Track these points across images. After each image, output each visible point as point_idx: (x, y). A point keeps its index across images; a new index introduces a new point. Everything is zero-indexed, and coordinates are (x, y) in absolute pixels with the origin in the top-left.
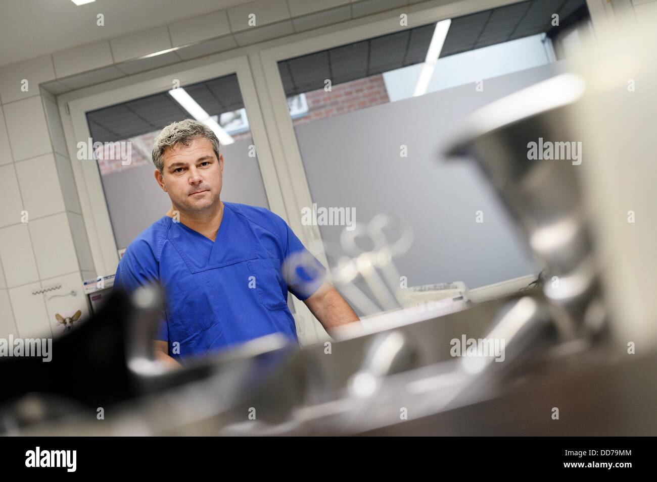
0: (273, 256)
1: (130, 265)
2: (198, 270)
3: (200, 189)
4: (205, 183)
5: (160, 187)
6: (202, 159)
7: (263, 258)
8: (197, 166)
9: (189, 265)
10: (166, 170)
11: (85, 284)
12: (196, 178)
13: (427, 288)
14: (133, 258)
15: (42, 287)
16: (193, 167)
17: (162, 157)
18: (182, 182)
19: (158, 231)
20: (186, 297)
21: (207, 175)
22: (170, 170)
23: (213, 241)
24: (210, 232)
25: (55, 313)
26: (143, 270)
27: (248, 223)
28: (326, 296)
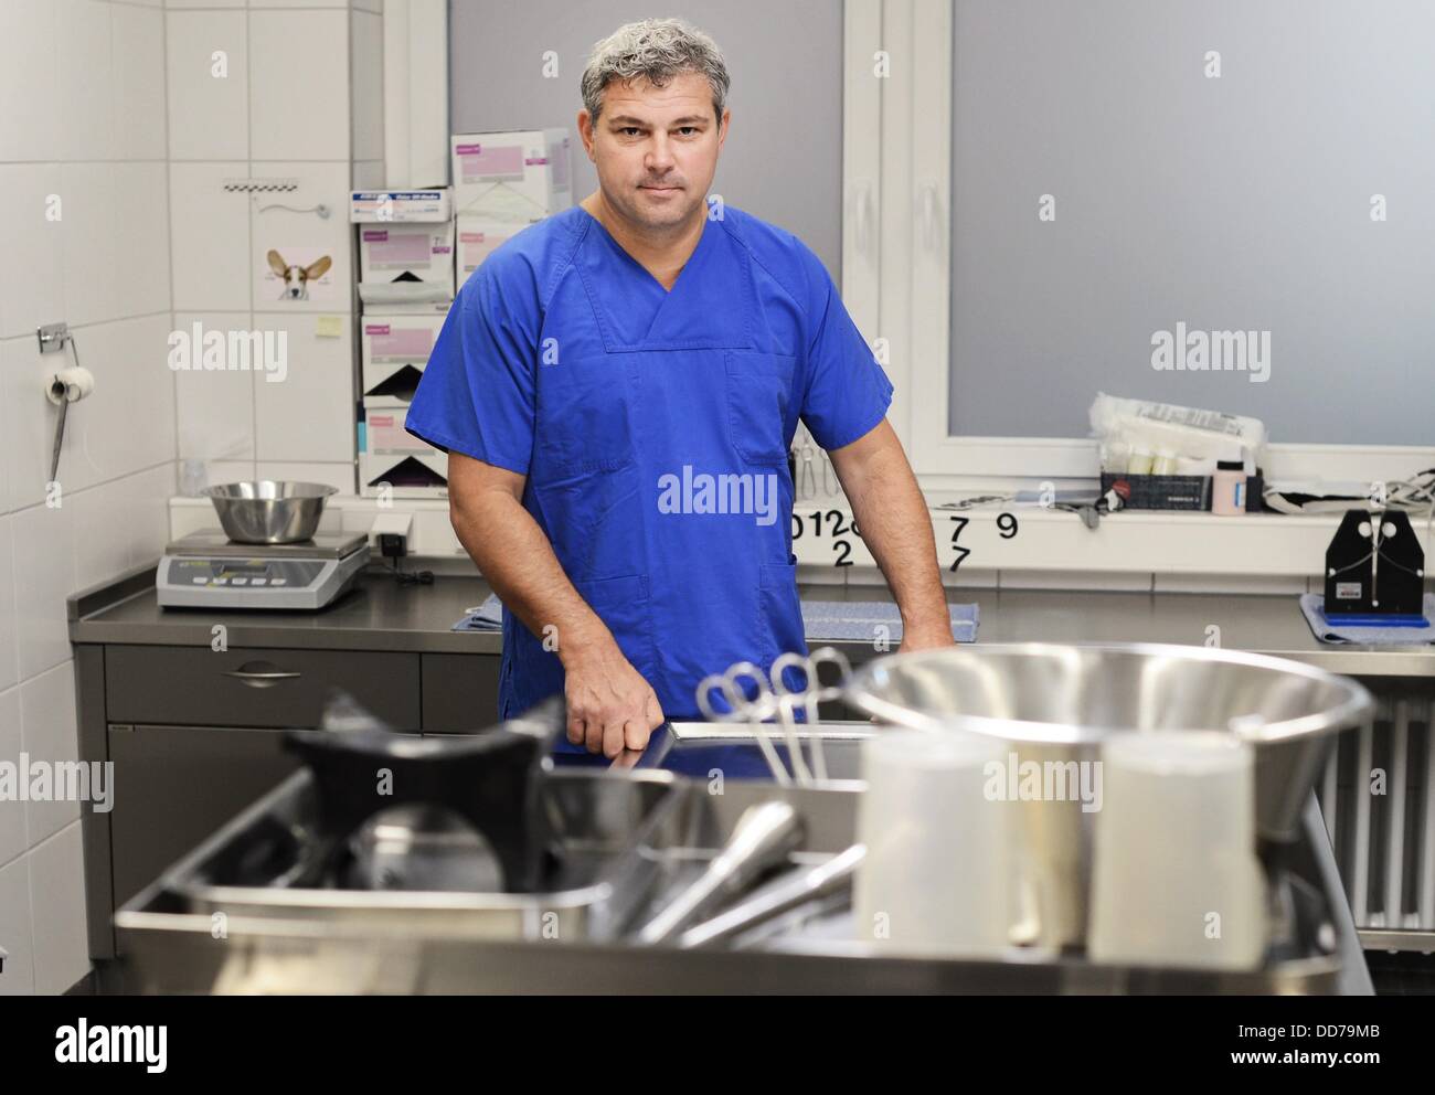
0: (784, 349)
1: (484, 301)
2: (620, 346)
3: (664, 182)
4: (678, 172)
5: (584, 148)
6: (684, 120)
7: (762, 351)
8: (670, 132)
9: (604, 333)
10: (603, 122)
11: (357, 197)
12: (662, 160)
13: (1169, 414)
14: (493, 289)
15: (250, 178)
16: (660, 135)
17: (603, 94)
18: (631, 157)
19: (558, 241)
20: (582, 399)
21: (685, 156)
22: (611, 126)
23: (668, 289)
24: (664, 269)
25: (269, 249)
26: (510, 323)
27: (749, 265)
28: (875, 455)
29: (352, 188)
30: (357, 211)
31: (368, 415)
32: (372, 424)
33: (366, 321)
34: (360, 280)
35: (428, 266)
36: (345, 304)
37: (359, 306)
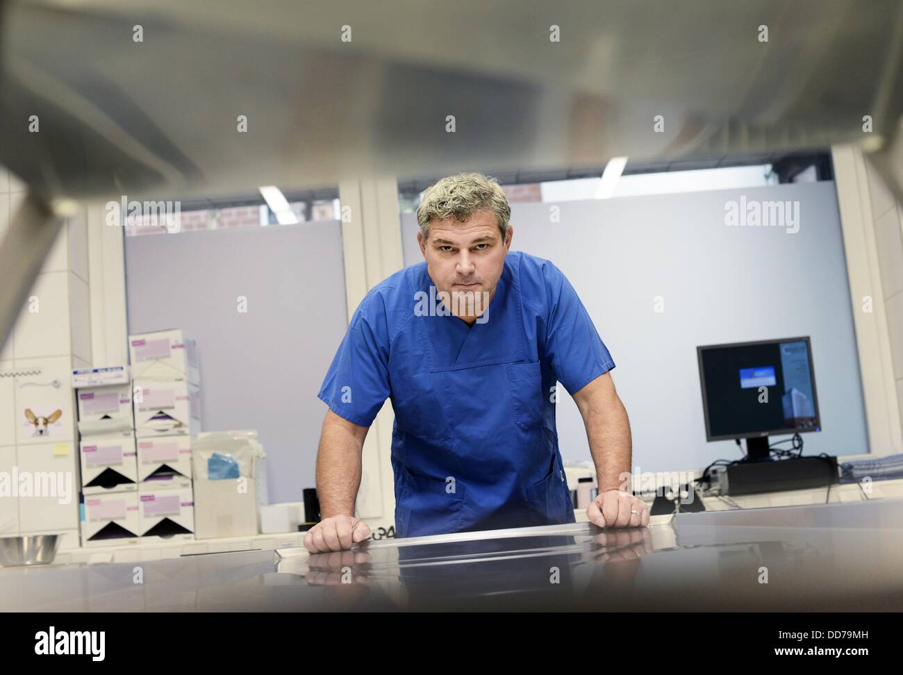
3: (468, 281)
4: (478, 274)
6: (480, 240)
7: (531, 361)
8: (471, 249)
11: (75, 373)
12: (466, 268)
15: (12, 368)
16: (464, 252)
17: (429, 225)
18: (447, 266)
21: (481, 264)
22: (435, 245)
29: (72, 368)
30: (76, 381)
31: (86, 499)
32: (88, 505)
33: (83, 444)
34: (78, 420)
35: (117, 411)
36: (71, 436)
37: (79, 437)
